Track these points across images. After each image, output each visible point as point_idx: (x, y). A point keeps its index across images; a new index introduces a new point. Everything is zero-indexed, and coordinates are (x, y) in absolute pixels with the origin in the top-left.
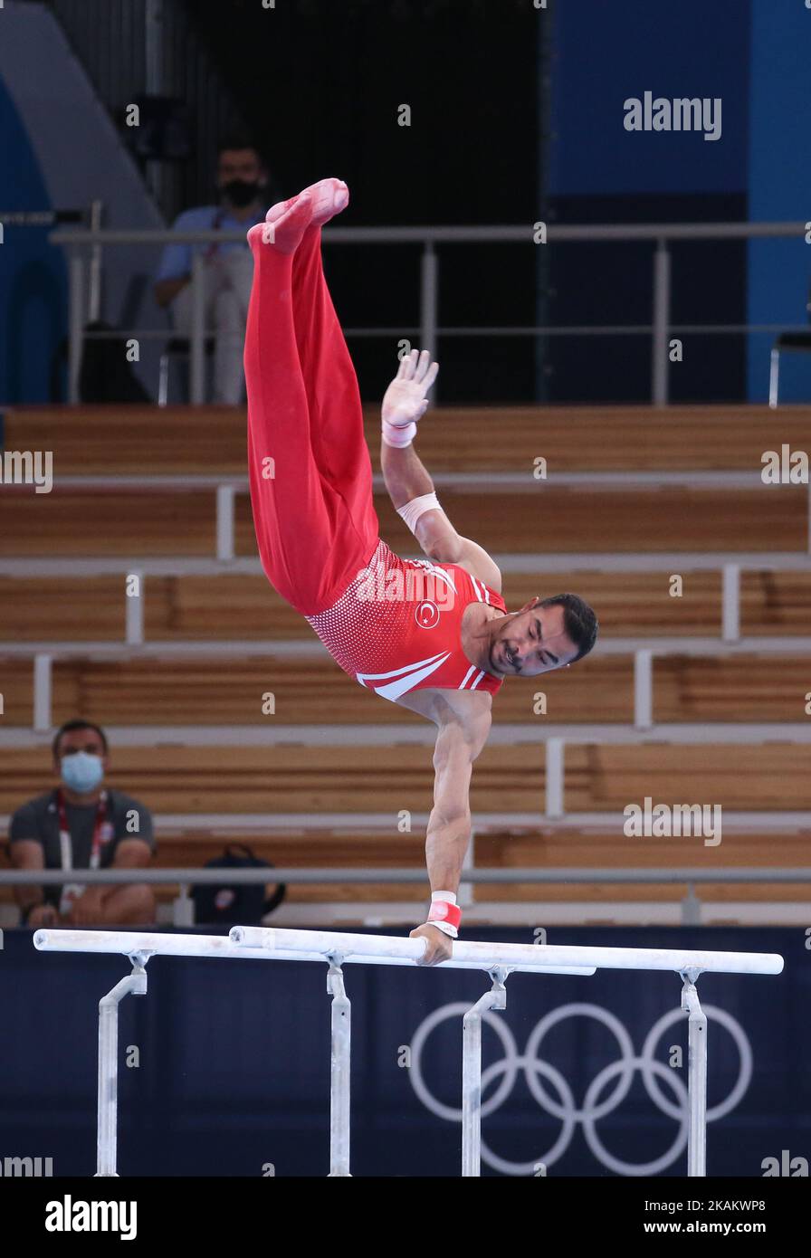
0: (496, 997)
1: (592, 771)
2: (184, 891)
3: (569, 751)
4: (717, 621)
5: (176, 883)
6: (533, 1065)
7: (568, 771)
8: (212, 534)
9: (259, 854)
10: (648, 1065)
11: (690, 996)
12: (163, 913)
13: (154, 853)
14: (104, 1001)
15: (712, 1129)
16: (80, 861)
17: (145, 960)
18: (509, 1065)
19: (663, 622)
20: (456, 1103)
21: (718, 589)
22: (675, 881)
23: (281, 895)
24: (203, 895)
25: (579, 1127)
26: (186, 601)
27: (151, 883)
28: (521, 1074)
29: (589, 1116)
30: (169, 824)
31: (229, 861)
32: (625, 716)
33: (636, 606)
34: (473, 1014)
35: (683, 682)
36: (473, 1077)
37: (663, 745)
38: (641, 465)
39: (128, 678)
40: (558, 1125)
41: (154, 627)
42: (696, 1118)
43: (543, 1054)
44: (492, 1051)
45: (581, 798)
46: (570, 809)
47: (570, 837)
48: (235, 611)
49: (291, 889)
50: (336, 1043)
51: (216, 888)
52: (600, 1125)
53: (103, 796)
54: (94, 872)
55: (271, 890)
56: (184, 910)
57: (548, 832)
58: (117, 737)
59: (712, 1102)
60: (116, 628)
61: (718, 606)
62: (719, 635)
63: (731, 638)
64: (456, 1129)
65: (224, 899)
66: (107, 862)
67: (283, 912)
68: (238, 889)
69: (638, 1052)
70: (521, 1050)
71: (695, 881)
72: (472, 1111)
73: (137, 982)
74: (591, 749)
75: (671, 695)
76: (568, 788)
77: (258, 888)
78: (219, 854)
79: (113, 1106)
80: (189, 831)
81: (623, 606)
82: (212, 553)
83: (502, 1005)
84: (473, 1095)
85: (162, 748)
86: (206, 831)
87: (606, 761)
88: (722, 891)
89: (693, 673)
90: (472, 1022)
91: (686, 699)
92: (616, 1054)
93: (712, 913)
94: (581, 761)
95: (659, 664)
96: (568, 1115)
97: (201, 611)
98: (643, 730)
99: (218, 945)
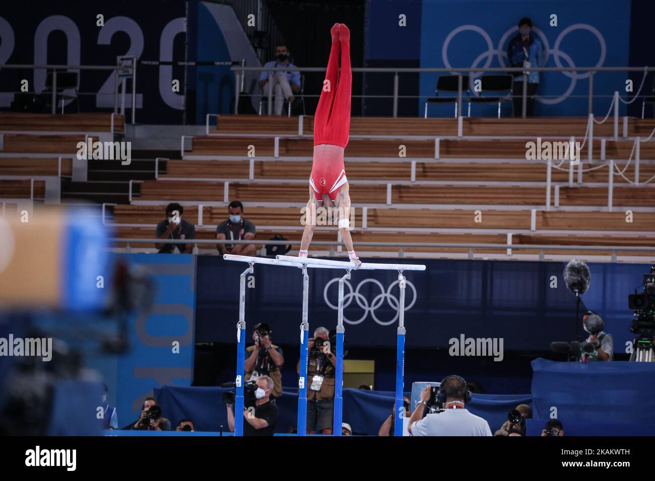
0: (348, 276)
1: (375, 216)
2: (264, 246)
3: (369, 210)
4: (410, 176)
5: (262, 244)
6: (357, 295)
7: (368, 216)
8: (273, 150)
9: (284, 237)
10: (389, 295)
11: (401, 277)
12: (258, 252)
13: (255, 236)
14: (242, 275)
15: (405, 312)
16: (236, 238)
17: (253, 264)
18: (351, 295)
19: (395, 176)
20: (337, 305)
21: (410, 167)
22: (397, 246)
23: (290, 248)
24: (269, 247)
25: (369, 312)
26: (266, 168)
27: (255, 244)
28: (354, 297)
29: (372, 309)
30: (259, 228)
31: (276, 239)
32: (384, 201)
33: (388, 172)
34: (341, 280)
35: (400, 192)
36: (341, 298)
37: (395, 209)
38: (390, 133)
39: (249, 189)
40: (364, 311)
41: (256, 175)
42: (401, 310)
43: (360, 292)
44: (347, 291)
45: (372, 223)
46: (369, 226)
47: (369, 234)
48: (279, 171)
49: (293, 246)
50: (304, 287)
51: (273, 246)
52: (375, 311)
53: (242, 222)
54: (240, 241)
55: (287, 246)
56: (264, 251)
57: (362, 232)
58: (246, 204)
59: (406, 306)
60: (247, 175)
61: (410, 172)
62: (410, 180)
63: (413, 180)
64: (337, 311)
65: (275, 249)
66: (243, 238)
67: (290, 252)
68: (278, 246)
69: (386, 292)
70: (354, 291)
71: (402, 246)
72: (341, 307)
73: (251, 270)
74: (375, 210)
75: (397, 196)
76: (368, 220)
77: (284, 246)
78: (274, 236)
79: (244, 303)
80: (265, 230)
81: (383, 172)
82: (273, 155)
83: (349, 278)
84: (341, 303)
85: (259, 207)
86: (271, 230)
87: (379, 213)
88: (409, 249)
89: (402, 190)
90: (341, 283)
91: (400, 197)
92: (380, 293)
93: (406, 255)
94: (372, 213)
95: (393, 187)
96: (367, 309)
97: (269, 171)
98: (389, 205)
99: (273, 261)
